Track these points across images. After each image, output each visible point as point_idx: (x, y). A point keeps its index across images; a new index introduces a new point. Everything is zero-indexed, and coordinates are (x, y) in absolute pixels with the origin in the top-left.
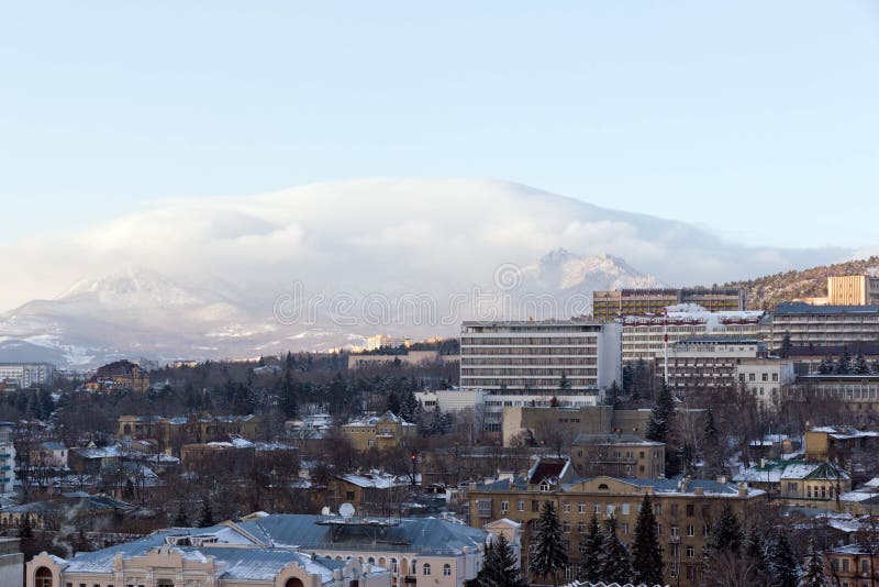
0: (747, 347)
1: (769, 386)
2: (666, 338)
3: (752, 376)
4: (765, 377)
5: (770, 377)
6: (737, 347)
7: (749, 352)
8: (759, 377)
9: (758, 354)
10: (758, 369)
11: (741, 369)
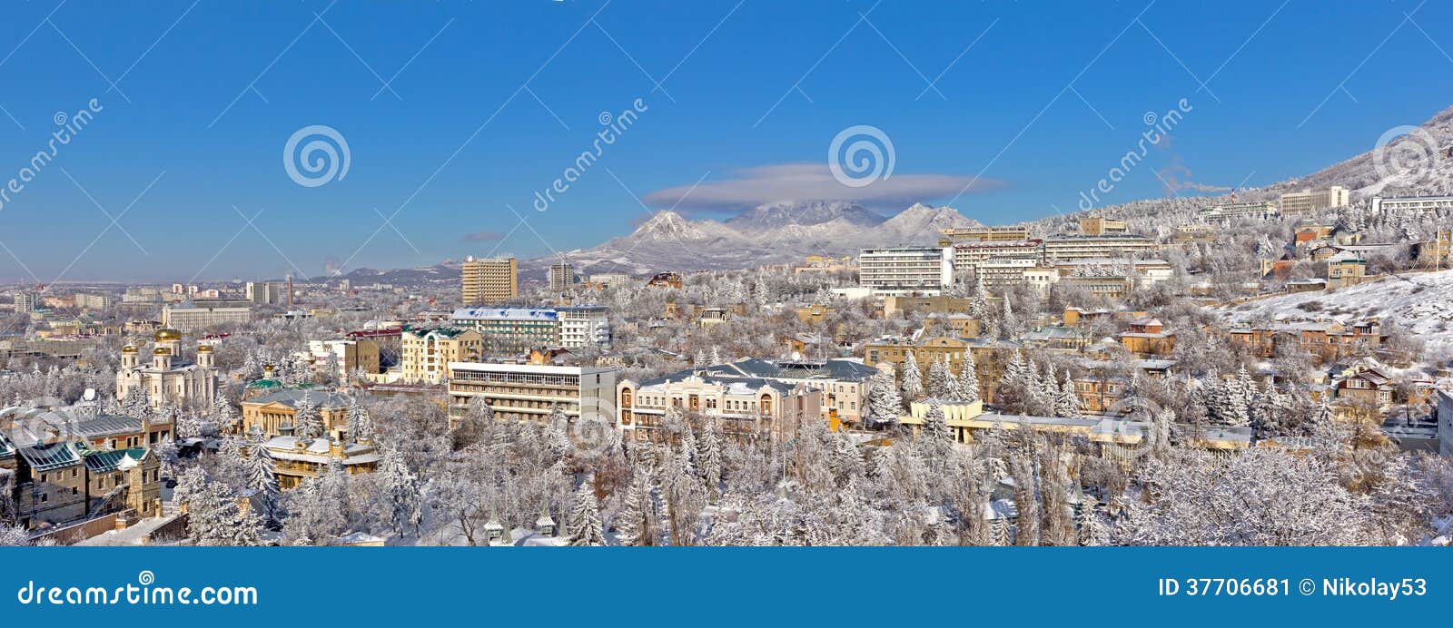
0: (1030, 261)
1: (1043, 283)
2: (982, 256)
3: (1033, 278)
4: (1041, 278)
5: (1044, 278)
6: (1024, 261)
7: (1030, 263)
8: (1037, 278)
9: (1037, 265)
10: (1037, 274)
11: (1026, 274)
